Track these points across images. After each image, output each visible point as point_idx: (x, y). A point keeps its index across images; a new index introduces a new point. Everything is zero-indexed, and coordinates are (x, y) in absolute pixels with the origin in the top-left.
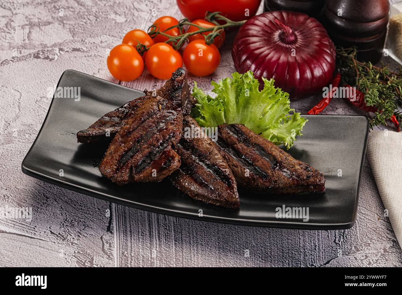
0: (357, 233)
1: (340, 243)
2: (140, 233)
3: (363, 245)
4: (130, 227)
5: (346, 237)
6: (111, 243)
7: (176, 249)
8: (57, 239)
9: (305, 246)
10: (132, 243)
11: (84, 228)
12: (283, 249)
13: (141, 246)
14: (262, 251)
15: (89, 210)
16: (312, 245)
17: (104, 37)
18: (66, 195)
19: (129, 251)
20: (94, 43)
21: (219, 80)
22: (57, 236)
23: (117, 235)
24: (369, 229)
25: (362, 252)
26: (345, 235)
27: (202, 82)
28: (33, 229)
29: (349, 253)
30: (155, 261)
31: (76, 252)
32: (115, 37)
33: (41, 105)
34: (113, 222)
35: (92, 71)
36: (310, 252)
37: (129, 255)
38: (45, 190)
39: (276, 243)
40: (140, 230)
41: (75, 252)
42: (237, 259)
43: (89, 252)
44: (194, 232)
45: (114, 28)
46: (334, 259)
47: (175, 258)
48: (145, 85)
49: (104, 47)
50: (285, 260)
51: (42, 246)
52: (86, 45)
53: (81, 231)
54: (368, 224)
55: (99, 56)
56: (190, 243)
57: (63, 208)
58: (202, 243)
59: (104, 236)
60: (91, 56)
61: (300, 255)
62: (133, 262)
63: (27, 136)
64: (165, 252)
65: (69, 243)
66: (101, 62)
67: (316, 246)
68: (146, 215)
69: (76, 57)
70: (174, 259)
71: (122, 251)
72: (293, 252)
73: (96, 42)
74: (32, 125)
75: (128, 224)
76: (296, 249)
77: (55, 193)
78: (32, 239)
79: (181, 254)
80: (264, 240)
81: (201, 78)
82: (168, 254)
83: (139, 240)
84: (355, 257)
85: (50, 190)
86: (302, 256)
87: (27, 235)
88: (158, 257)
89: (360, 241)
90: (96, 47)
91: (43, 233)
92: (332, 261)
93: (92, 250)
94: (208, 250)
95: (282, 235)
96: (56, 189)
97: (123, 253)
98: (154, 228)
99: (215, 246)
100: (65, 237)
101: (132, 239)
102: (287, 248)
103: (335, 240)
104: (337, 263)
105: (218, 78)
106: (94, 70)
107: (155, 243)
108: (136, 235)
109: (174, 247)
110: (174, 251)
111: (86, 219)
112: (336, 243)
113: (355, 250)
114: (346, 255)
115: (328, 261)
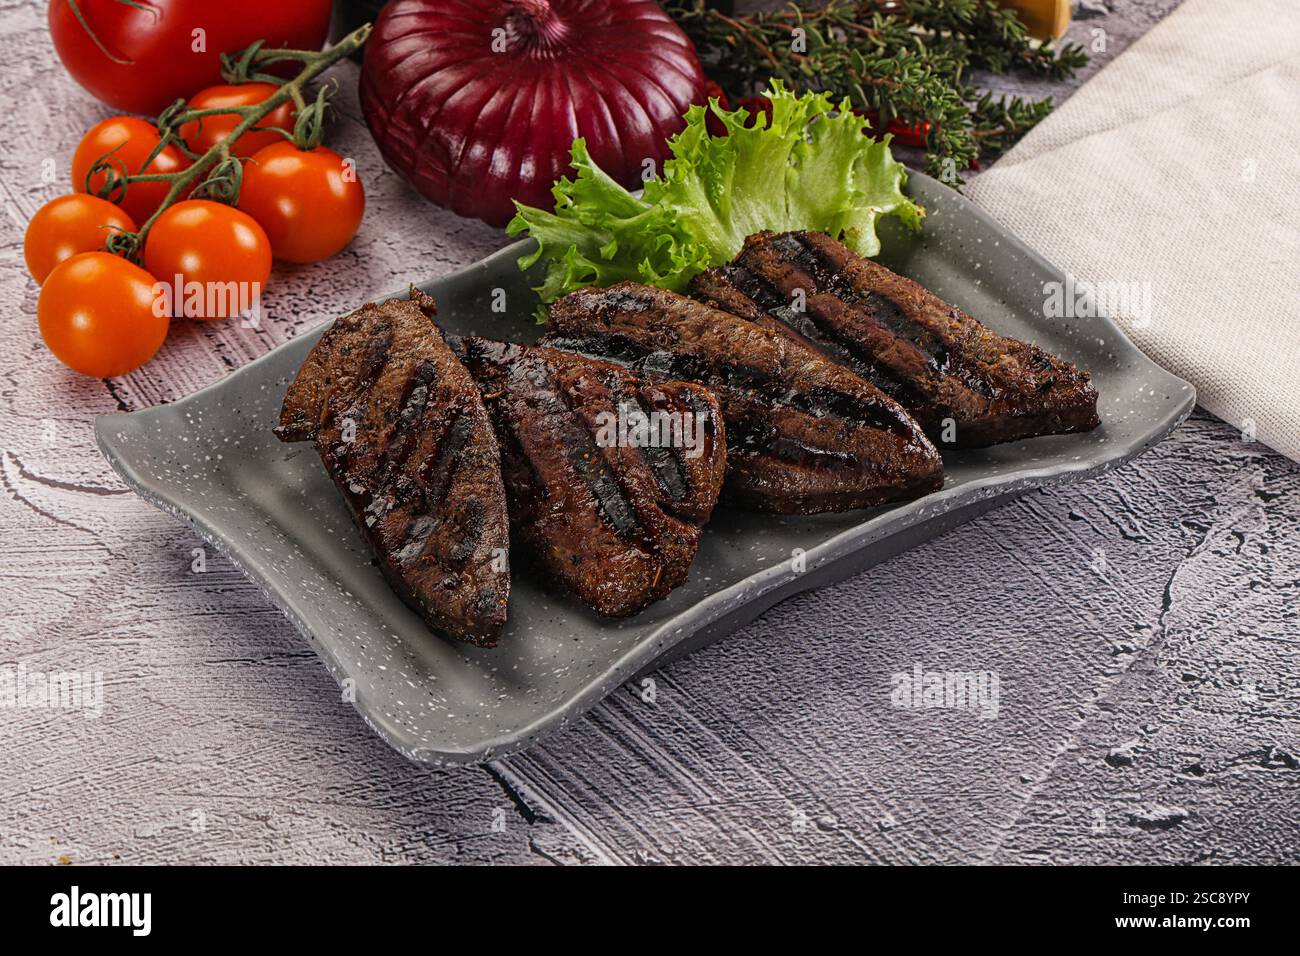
0: (1154, 486)
1: (1143, 533)
2: (622, 777)
3: (1198, 509)
4: (580, 777)
5: (1141, 510)
6: (577, 849)
7: (762, 773)
9: (1070, 588)
10: (629, 818)
11: (459, 848)
12: (1026, 623)
13: (662, 814)
14: (979, 657)
15: (417, 789)
16: (1083, 573)
18: (304, 782)
19: (647, 845)
21: (379, 245)
23: (567, 818)
24: (1170, 459)
25: (1214, 528)
26: (1132, 507)
27: (335, 273)
29: (1190, 549)
30: (745, 834)
34: (516, 787)
36: (1097, 596)
37: (660, 855)
38: (230, 800)
39: (990, 617)
40: (615, 772)
42: (943, 714)
44: (759, 699)
46: (1170, 582)
47: (788, 797)
48: (189, 357)
50: (1060, 649)
53: (458, 860)
54: (1156, 450)
56: (781, 735)
57: (339, 823)
58: (810, 717)
59: (536, 841)
61: (1081, 616)
64: (743, 794)
67: (1093, 572)
68: (587, 722)
70: (788, 802)
71: (631, 856)
72: (1058, 618)
75: (565, 773)
76: (1058, 607)
77: (271, 794)
79: (791, 779)
80: (956, 625)
81: (323, 266)
82: (757, 798)
83: (642, 800)
84: (1214, 552)
85: (247, 794)
86: (1090, 617)
88: (741, 820)
89: (1181, 503)
92: (1171, 589)
94: (846, 728)
95: (987, 589)
96: (256, 780)
97: (639, 860)
98: (643, 744)
99: (851, 707)
101: (620, 807)
102: (1033, 616)
103: (1123, 532)
104: (1189, 591)
105: (367, 242)
107: (692, 786)
108: (619, 792)
109: (753, 769)
110: (764, 781)
111: (438, 819)
112: (1136, 539)
113: (1194, 533)
114: (1188, 556)
115: (1164, 596)
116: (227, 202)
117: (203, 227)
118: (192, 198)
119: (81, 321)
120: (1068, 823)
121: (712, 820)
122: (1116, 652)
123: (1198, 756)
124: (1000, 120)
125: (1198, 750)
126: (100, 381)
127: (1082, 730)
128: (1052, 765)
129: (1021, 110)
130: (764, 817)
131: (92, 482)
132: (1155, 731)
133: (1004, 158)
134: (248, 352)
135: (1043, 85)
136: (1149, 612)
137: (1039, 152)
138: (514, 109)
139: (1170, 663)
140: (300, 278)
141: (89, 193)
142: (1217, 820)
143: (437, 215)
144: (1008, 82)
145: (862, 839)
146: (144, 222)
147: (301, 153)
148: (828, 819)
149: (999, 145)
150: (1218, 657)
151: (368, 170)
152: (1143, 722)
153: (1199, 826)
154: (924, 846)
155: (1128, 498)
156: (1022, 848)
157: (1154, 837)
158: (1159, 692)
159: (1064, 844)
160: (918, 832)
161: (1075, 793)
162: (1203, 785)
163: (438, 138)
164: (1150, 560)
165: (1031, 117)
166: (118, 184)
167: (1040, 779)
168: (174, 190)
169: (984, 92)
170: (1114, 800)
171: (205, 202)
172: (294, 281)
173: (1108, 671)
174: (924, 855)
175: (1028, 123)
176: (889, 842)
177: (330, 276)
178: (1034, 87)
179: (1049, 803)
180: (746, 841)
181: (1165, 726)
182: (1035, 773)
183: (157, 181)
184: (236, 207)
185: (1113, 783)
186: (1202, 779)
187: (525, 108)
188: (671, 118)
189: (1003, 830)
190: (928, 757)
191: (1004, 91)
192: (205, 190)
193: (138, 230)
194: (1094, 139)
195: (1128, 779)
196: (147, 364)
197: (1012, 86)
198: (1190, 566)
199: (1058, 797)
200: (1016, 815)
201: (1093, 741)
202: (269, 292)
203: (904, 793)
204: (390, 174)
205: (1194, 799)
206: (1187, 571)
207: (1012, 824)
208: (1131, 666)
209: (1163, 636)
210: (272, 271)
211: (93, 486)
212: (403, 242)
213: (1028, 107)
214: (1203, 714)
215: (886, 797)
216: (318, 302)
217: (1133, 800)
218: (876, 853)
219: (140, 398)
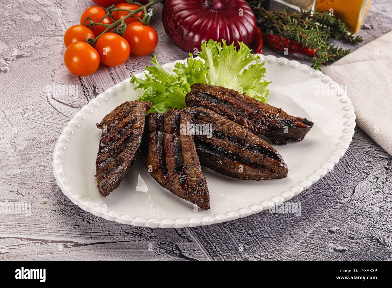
0: (357, 160)
1: (351, 172)
3: (368, 169)
5: (352, 166)
8: (135, 237)
9: (328, 183)
12: (314, 190)
14: (300, 197)
16: (332, 180)
17: (34, 38)
19: (200, 229)
20: (30, 46)
21: (160, 55)
22: (133, 234)
24: (363, 154)
25: (371, 175)
26: (349, 165)
27: (146, 60)
28: (109, 234)
29: (363, 179)
30: (227, 232)
31: (159, 243)
32: (44, 36)
33: (29, 117)
35: (48, 73)
36: (335, 187)
37: (203, 233)
41: (158, 245)
43: (169, 240)
45: (36, 27)
46: (356, 187)
47: (241, 224)
48: (102, 75)
49: (41, 48)
50: (322, 199)
51: (128, 247)
52: (25, 50)
55: (44, 58)
60: (37, 59)
61: (330, 191)
62: (210, 238)
63: (39, 149)
65: (147, 237)
66: (50, 63)
67: (335, 180)
69: (25, 64)
71: (195, 231)
72: (323, 190)
73: (31, 45)
74: (34, 138)
76: (324, 188)
78: (115, 244)
81: (143, 58)
82: (232, 223)
84: (369, 181)
86: (332, 192)
87: (107, 241)
88: (227, 228)
89: (363, 166)
90: (35, 50)
91: (119, 235)
92: (356, 189)
93: (171, 238)
97: (197, 233)
100: (140, 233)
103: (346, 171)
104: (361, 190)
105: (156, 53)
106: (49, 73)
112: (349, 174)
113: (365, 175)
114: (362, 181)
115: (353, 190)
116: (121, 35)
117: (113, 41)
118: (112, 32)
119: (76, 59)
120: (315, 246)
121: (219, 226)
122: (337, 203)
123: (354, 235)
124: (335, 53)
125: (354, 233)
126: (77, 77)
127: (324, 222)
128: (314, 229)
129: (341, 51)
130: (233, 228)
131: (70, 104)
132: (343, 226)
133: (334, 64)
134: (119, 77)
135: (349, 45)
136: (348, 194)
137: (344, 64)
138: (203, 25)
139: (351, 208)
140: (136, 59)
141: (84, 25)
142: (355, 253)
143: (177, 49)
144: (340, 43)
145: (258, 239)
146: (97, 36)
147: (143, 26)
148: (250, 232)
149: (333, 59)
150: (365, 209)
151: (160, 34)
152: (340, 223)
153: (350, 253)
154: (274, 244)
155: (349, 162)
156: (301, 250)
157: (337, 254)
158: (347, 216)
159: (313, 251)
160: (274, 240)
161: (318, 238)
162: (353, 243)
163: (181, 28)
164: (352, 180)
165: (344, 54)
166: (92, 25)
167: (310, 233)
168: (107, 29)
169: (332, 44)
170: (328, 242)
171: (115, 34)
172: (135, 60)
173: (334, 207)
174: (274, 247)
175: (342, 55)
176: (265, 241)
177: (145, 60)
178: (346, 45)
179: (311, 239)
180: (227, 233)
181: (346, 225)
182: (308, 231)
183: (103, 26)
184: (123, 37)
185: (329, 237)
186: (354, 241)
187: (206, 25)
188: (245, 35)
189: (297, 244)
190: (280, 221)
191: (338, 45)
192: (116, 31)
193: (96, 38)
194: (361, 63)
195: (333, 237)
196: (91, 75)
197: (340, 44)
198: (362, 183)
199: (313, 238)
200: (301, 241)
201: (326, 225)
202: (127, 62)
203: (272, 229)
204: (166, 36)
205: (350, 246)
206: (361, 185)
207: (300, 243)
208: (340, 207)
209: (351, 201)
210: (129, 56)
211: (70, 105)
212: (166, 55)
213: (344, 51)
214: (357, 224)
215: (267, 229)
216: (140, 67)
217: (333, 243)
218: (261, 243)
219: (87, 84)
